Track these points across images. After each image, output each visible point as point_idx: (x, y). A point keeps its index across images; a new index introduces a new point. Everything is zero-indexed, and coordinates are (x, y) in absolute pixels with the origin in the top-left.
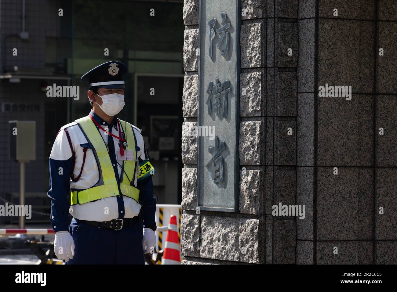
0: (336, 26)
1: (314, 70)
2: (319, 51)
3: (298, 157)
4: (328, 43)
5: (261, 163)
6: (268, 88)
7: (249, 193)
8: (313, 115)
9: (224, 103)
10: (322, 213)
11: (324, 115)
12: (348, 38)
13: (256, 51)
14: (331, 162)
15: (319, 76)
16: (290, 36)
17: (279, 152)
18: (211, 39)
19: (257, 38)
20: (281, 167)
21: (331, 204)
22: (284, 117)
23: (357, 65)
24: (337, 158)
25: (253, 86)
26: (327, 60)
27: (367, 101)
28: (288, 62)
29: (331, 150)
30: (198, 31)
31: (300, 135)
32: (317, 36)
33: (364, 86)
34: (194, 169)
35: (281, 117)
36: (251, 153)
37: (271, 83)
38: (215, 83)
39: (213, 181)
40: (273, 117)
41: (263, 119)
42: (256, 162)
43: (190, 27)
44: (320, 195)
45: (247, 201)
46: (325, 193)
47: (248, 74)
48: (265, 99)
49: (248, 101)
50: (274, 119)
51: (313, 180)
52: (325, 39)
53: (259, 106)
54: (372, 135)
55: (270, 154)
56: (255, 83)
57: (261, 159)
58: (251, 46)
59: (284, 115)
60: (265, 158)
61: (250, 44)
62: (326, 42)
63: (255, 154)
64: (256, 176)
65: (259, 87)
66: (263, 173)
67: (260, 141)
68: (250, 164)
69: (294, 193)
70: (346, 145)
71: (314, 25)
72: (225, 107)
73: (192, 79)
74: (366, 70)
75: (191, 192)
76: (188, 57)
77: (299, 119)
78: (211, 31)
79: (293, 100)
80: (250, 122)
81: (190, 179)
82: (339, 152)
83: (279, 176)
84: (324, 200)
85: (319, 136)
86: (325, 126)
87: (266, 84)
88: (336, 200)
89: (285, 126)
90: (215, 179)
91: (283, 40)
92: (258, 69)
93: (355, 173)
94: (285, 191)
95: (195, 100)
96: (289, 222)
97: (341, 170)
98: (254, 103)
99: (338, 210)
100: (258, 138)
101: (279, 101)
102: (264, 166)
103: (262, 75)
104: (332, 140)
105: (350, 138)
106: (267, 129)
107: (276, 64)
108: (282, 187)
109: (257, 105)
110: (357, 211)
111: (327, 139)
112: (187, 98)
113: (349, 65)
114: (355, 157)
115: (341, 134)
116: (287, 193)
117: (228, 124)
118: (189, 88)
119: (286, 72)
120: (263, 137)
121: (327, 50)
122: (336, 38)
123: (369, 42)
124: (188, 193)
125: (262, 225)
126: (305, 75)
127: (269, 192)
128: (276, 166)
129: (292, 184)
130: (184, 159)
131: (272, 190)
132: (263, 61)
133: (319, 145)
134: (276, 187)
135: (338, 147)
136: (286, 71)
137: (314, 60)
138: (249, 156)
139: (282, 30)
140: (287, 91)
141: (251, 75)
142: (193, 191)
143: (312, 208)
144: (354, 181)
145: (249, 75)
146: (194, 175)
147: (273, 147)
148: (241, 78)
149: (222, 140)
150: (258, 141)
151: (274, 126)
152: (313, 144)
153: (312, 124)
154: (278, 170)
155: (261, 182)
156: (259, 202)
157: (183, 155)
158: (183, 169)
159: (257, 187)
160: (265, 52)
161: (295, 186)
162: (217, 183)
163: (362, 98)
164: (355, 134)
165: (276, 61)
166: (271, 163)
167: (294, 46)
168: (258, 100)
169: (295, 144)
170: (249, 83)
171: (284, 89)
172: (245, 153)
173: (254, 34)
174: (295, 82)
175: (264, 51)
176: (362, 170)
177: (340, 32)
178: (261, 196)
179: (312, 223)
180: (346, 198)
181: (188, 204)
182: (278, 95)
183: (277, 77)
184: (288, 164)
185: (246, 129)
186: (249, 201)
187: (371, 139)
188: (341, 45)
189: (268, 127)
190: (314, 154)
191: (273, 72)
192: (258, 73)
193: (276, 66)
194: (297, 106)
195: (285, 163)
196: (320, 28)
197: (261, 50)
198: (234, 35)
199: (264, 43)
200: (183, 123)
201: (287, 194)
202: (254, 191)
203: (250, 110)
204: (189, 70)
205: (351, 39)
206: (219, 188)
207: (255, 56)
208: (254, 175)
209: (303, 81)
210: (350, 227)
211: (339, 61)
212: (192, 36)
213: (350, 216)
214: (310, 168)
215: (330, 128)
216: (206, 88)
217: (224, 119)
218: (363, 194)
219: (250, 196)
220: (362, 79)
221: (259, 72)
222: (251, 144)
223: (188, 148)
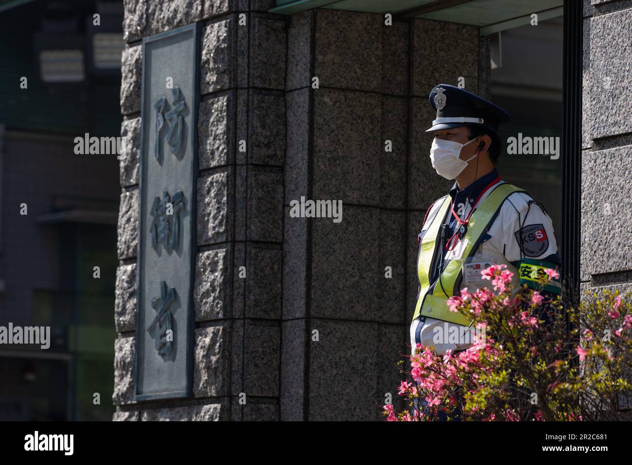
0: (343, 100)
1: (307, 168)
2: (315, 138)
3: (284, 305)
4: (329, 126)
5: (224, 315)
6: (238, 196)
7: (206, 363)
8: (305, 237)
9: (175, 228)
10: (317, 390)
11: (322, 238)
12: (363, 120)
13: (220, 140)
14: (333, 312)
15: (315, 177)
16: (272, 116)
17: (252, 297)
18: (158, 130)
19: (221, 119)
20: (256, 320)
21: (332, 377)
22: (262, 242)
23: (377, 163)
24: (343, 307)
25: (216, 195)
26: (329, 152)
27: (394, 221)
28: (269, 156)
29: (333, 293)
30: (140, 121)
31: (286, 271)
32: (311, 113)
33: (389, 196)
34: (131, 338)
35: (257, 242)
36: (211, 301)
37: (242, 189)
38: (162, 198)
39: (157, 352)
40: (244, 242)
41: (229, 245)
42: (218, 313)
43: (131, 116)
44: (315, 363)
45: (204, 377)
46: (322, 361)
47: (208, 178)
48: (233, 215)
49: (208, 219)
50: (246, 244)
51: (303, 340)
52: (325, 119)
53: (222, 226)
54: (402, 275)
55: (239, 300)
56: (218, 191)
57: (224, 308)
58: (213, 133)
59: (262, 240)
60: (232, 306)
61: (212, 131)
62: (326, 124)
63: (216, 302)
64: (217, 336)
65: (223, 196)
66: (228, 330)
67: (223, 279)
68: (209, 318)
69: (277, 363)
70: (357, 286)
71: (307, 98)
72: (175, 233)
73: (131, 197)
74: (393, 173)
75: (126, 374)
76: (127, 162)
77: (286, 246)
78: (157, 117)
79: (276, 217)
80: (210, 252)
81: (125, 354)
82: (347, 297)
83: (252, 335)
84: (321, 370)
85: (313, 271)
86: (324, 256)
87: (235, 191)
88: (340, 372)
89: (262, 257)
90: (160, 349)
91: (261, 122)
92: (223, 168)
93: (372, 332)
94: (263, 359)
95: (134, 229)
96: (268, 408)
97: (350, 326)
98: (216, 222)
99: (344, 387)
100: (221, 275)
101: (254, 216)
102: (230, 319)
103: (228, 177)
104: (335, 277)
105: (365, 276)
106: (236, 261)
107: (249, 159)
108: (256, 352)
109: (220, 224)
110: (375, 391)
111: (326, 275)
112: (124, 228)
113: (363, 162)
114: (373, 306)
115: (349, 269)
116: (266, 362)
117: (179, 259)
118: (127, 212)
119: (265, 173)
120: (228, 274)
121: (327, 137)
122: (343, 119)
123: (398, 129)
124: (122, 377)
125: (226, 412)
126: (295, 176)
127: (236, 361)
128: (248, 318)
129: (273, 349)
130: (118, 324)
131: (242, 356)
132: (230, 155)
133: (313, 284)
134: (247, 353)
135: (345, 289)
136: (266, 171)
137: (307, 151)
138: (208, 306)
139: (259, 107)
140: (267, 202)
141: (213, 178)
142: (130, 373)
143: (302, 384)
144: (370, 344)
145: (210, 179)
146: (131, 347)
147: (245, 289)
148: (198, 185)
149: (171, 286)
150: (221, 281)
151: (245, 256)
152: (304, 282)
153: (302, 252)
154: (251, 325)
155: (224, 345)
156: (221, 377)
157: (116, 318)
158: (116, 341)
159: (219, 353)
160: (234, 140)
161: (279, 352)
162: (163, 355)
163: (386, 215)
164: (373, 270)
165: (249, 155)
166: (240, 315)
167: (278, 132)
168: (223, 216)
169: (279, 285)
170: (209, 191)
171: (262, 199)
172: (202, 301)
173: (217, 115)
174: (280, 189)
175: (232, 140)
176: (385, 328)
177: (349, 110)
178: (224, 366)
179: (302, 407)
180: (358, 370)
181: (122, 394)
182: (252, 208)
183: (252, 180)
184: (267, 317)
185: (204, 264)
186: (206, 376)
187: (400, 281)
188: (351, 130)
189: (237, 258)
190: (305, 298)
191: (245, 172)
192: (222, 175)
193: (249, 162)
194: (284, 227)
195: (261, 315)
196: (316, 102)
197: (227, 138)
198: (189, 120)
199: (231, 126)
200: (118, 268)
201: (265, 364)
202: (214, 359)
203: (211, 233)
204: (128, 184)
205: (367, 123)
206: (165, 361)
207: (218, 148)
208: (215, 334)
209: (293, 187)
210: (364, 416)
211: (348, 155)
212: (132, 129)
213: (363, 399)
214: (300, 321)
215: (332, 258)
216: (150, 206)
217: (174, 253)
218: (387, 367)
219: (208, 368)
220: (386, 186)
221: (223, 172)
222: (211, 286)
223: (124, 306)
